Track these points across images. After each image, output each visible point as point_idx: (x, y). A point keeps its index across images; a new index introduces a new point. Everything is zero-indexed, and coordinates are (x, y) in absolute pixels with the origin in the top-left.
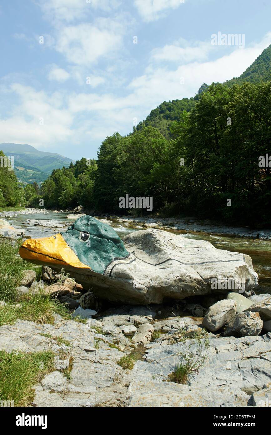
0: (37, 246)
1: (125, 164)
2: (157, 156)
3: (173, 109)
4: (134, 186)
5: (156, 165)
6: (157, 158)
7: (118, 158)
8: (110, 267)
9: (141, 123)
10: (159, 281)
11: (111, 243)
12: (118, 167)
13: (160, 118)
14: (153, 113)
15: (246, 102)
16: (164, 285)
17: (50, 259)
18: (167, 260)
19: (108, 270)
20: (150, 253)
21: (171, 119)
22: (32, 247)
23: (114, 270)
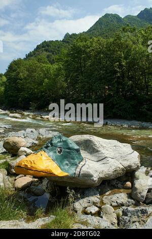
0: (33, 165)
1: (25, 78)
2: (45, 74)
3: (50, 46)
4: (32, 92)
5: (46, 80)
6: (46, 76)
7: (21, 74)
8: (78, 170)
9: (30, 52)
10: (104, 173)
11: (75, 153)
12: (21, 80)
13: (42, 50)
14: (38, 47)
15: (100, 48)
16: (107, 176)
17: (43, 173)
18: (105, 158)
19: (77, 172)
20: (91, 153)
21: (49, 52)
22: (29, 166)
23: (82, 172)
